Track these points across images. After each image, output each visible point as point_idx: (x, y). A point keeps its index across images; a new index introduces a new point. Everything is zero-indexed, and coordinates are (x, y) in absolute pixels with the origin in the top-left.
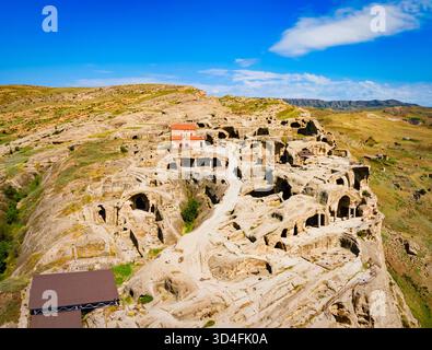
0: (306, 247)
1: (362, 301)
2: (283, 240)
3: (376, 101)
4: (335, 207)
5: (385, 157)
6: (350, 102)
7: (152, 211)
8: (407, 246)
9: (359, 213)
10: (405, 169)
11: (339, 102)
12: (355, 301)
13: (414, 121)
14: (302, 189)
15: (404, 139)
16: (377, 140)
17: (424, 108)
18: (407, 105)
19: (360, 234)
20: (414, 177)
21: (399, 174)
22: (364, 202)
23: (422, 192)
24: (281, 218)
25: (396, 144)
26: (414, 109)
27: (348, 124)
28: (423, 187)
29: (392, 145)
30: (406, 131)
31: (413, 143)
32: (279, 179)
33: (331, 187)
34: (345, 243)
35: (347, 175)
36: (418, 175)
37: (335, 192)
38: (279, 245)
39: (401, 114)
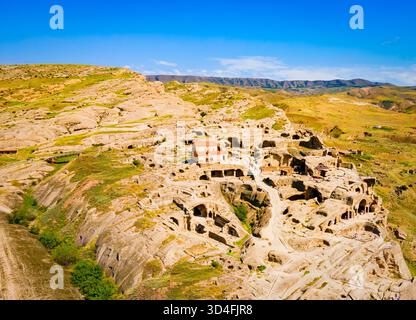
0: (346, 230)
1: (390, 257)
2: (330, 228)
3: (338, 81)
4: (357, 207)
5: (359, 152)
6: (306, 82)
7: (210, 216)
8: (396, 233)
9: (371, 210)
10: (382, 165)
11: (292, 82)
12: (385, 257)
13: (386, 105)
14: (329, 195)
15: (375, 128)
16: (344, 130)
17: (398, 89)
18: (377, 84)
19: (378, 223)
20: (393, 173)
21: (377, 169)
22: (375, 203)
23: (404, 188)
24: (325, 215)
25: (366, 134)
26: (387, 90)
27: (308, 111)
28: (404, 184)
29: (362, 136)
30: (377, 118)
31: (387, 133)
32: (309, 188)
33: (353, 194)
34: (368, 228)
35: (362, 185)
36: (397, 170)
37: (357, 198)
38: (327, 231)
39: (369, 96)
